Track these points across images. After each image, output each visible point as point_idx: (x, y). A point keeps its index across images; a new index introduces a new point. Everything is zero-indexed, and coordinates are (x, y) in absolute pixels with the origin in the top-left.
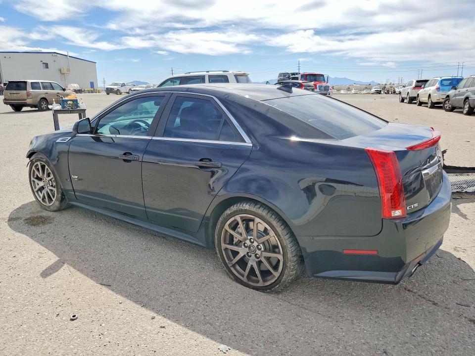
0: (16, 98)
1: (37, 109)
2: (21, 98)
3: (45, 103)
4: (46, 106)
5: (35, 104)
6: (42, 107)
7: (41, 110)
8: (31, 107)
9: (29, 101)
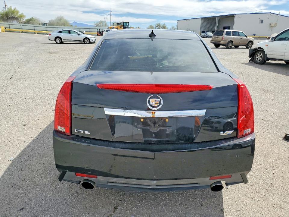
0: (216, 40)
1: (226, 47)
2: (218, 40)
3: (231, 44)
4: (231, 46)
5: (225, 44)
6: (229, 46)
7: (228, 48)
8: (223, 46)
9: (222, 42)
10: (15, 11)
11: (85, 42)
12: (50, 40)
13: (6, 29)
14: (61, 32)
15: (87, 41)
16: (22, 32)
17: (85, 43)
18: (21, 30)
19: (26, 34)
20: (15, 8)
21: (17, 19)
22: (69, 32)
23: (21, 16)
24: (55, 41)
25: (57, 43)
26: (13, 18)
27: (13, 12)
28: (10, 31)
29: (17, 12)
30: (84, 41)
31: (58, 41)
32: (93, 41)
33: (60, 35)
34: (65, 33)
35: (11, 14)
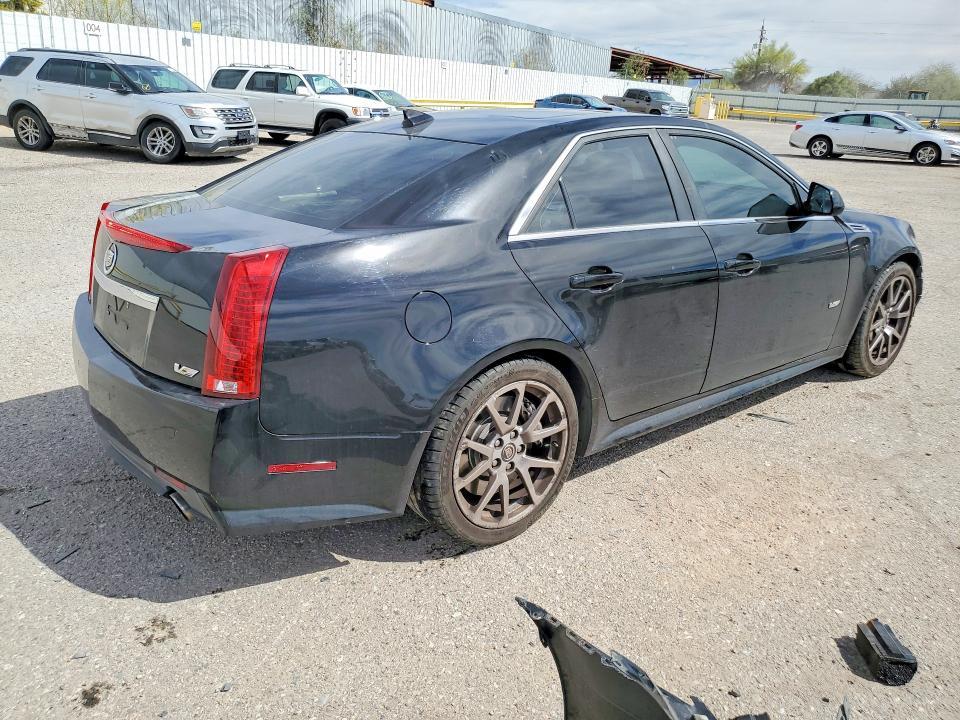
10: (782, 55)
11: (919, 159)
12: (793, 145)
13: (731, 109)
14: (835, 120)
15: (926, 155)
16: (775, 120)
17: (917, 163)
18: (772, 114)
19: (784, 124)
20: (786, 45)
21: (782, 78)
22: (867, 120)
23: (798, 70)
24: (807, 150)
25: (812, 156)
26: (772, 76)
27: (774, 58)
28: (741, 117)
29: (789, 57)
30: (913, 154)
31: (819, 148)
32: (953, 155)
33: (829, 129)
34: (852, 123)
35: (767, 64)
